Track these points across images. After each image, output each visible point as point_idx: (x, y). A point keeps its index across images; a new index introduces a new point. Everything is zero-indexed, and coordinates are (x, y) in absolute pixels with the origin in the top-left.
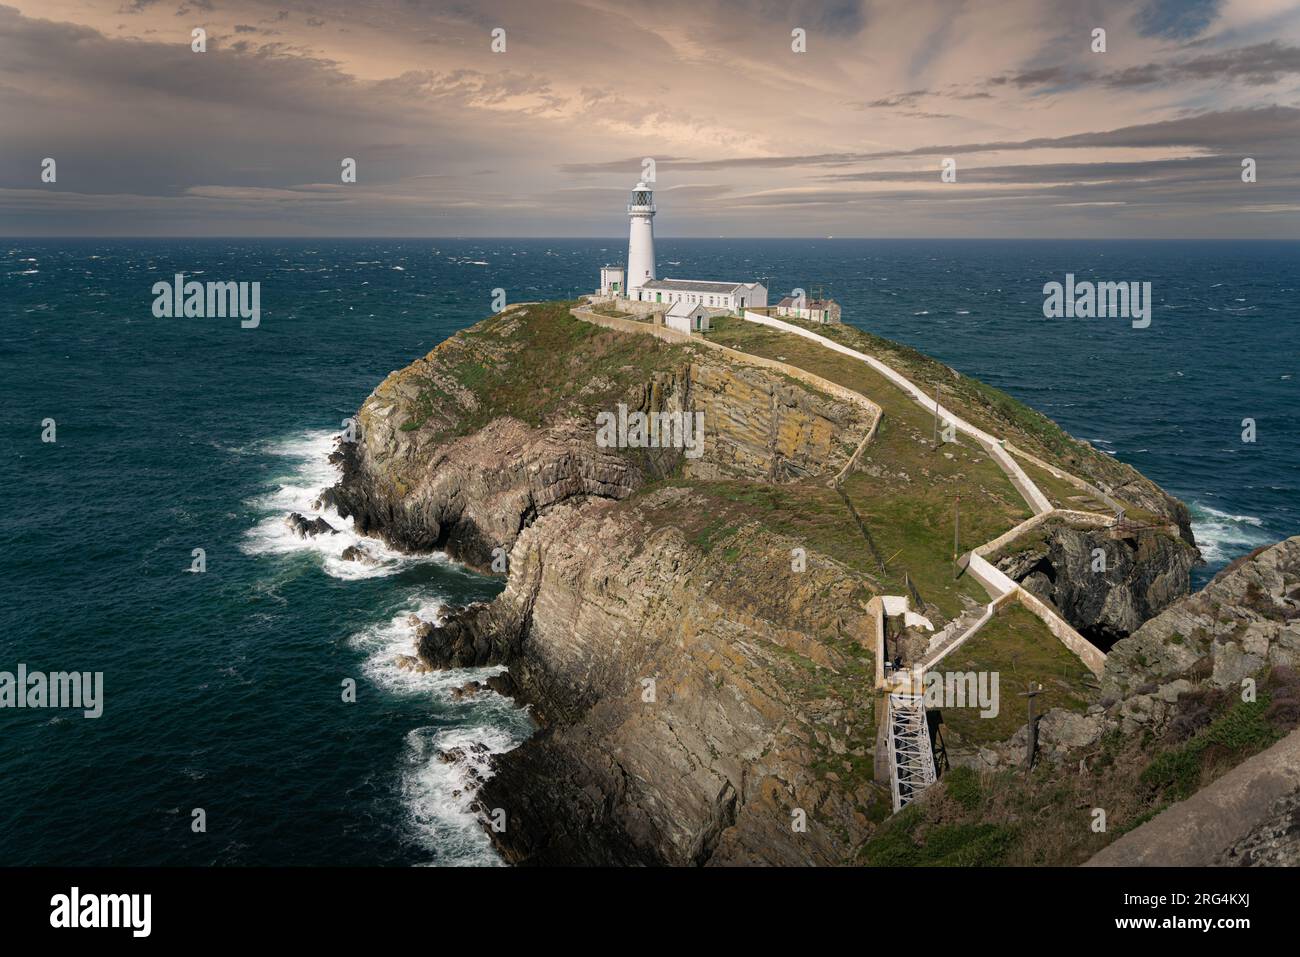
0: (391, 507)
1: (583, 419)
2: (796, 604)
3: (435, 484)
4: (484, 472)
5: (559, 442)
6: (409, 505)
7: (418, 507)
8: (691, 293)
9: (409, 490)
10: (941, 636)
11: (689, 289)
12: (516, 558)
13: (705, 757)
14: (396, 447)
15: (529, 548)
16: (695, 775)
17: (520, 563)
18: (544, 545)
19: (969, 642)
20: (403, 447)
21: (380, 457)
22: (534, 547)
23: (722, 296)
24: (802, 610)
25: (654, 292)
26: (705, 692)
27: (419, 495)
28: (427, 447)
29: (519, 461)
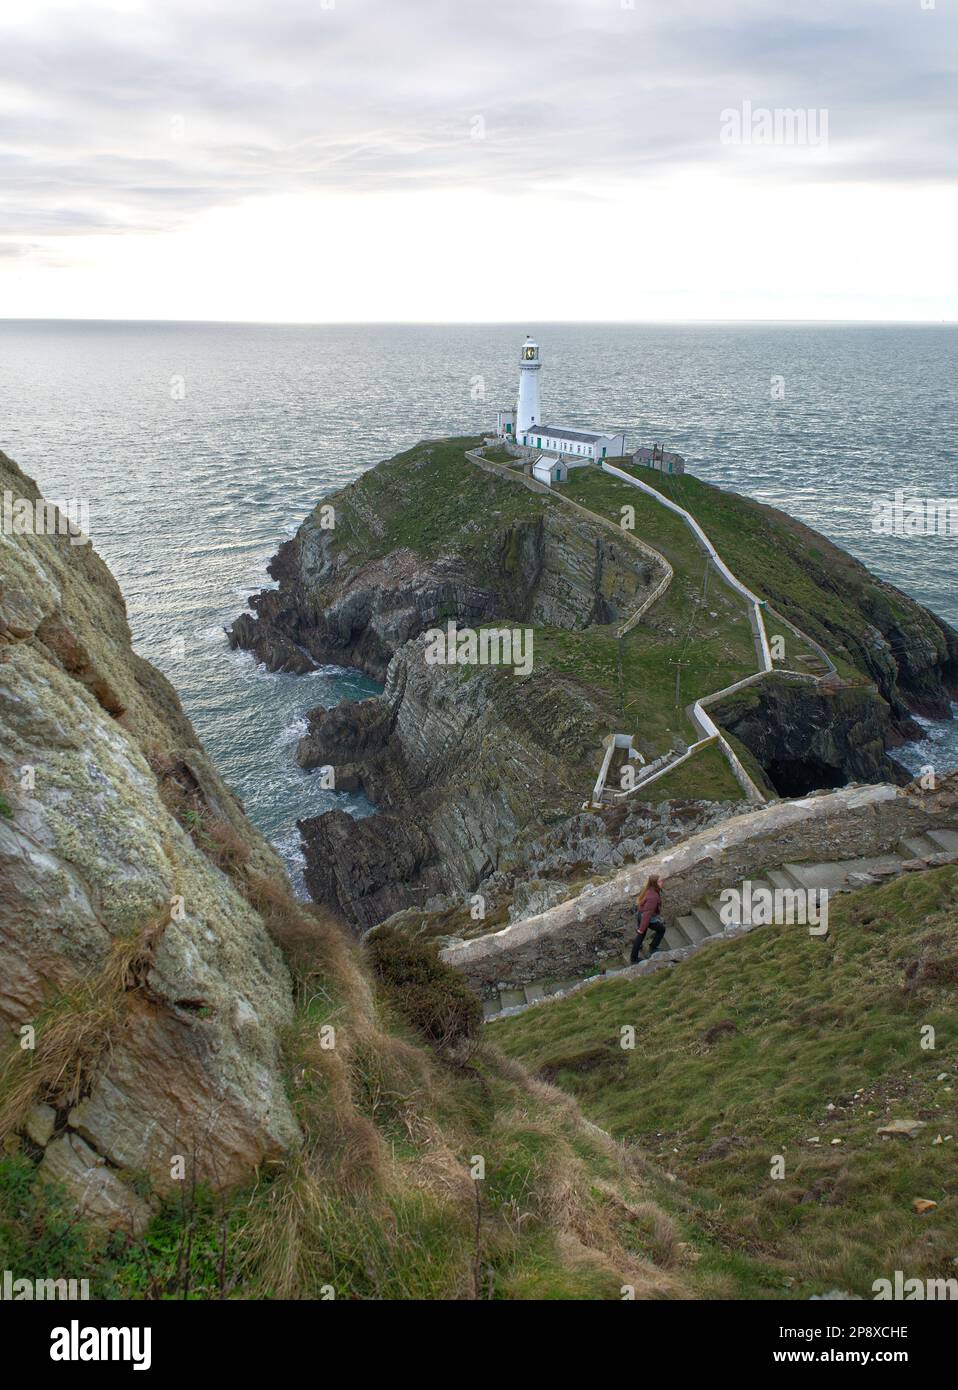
0: (316, 614)
1: (458, 555)
2: (556, 734)
3: (348, 599)
4: (383, 593)
5: (439, 574)
6: (327, 614)
7: (333, 617)
8: (564, 441)
9: (329, 602)
10: (650, 768)
11: (562, 438)
12: (391, 671)
13: (480, 840)
14: (322, 565)
15: (399, 665)
16: (471, 852)
17: (393, 675)
18: (409, 664)
19: (667, 775)
20: (327, 565)
21: (312, 571)
22: (402, 665)
23: (587, 445)
24: (560, 739)
25: (535, 437)
26: (486, 793)
27: (335, 607)
28: (344, 567)
29: (408, 586)
